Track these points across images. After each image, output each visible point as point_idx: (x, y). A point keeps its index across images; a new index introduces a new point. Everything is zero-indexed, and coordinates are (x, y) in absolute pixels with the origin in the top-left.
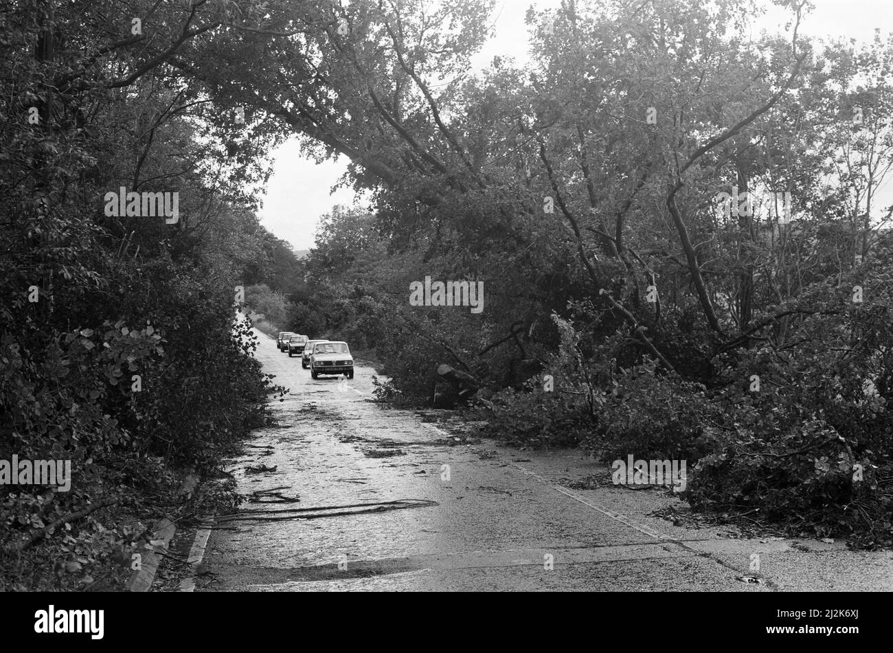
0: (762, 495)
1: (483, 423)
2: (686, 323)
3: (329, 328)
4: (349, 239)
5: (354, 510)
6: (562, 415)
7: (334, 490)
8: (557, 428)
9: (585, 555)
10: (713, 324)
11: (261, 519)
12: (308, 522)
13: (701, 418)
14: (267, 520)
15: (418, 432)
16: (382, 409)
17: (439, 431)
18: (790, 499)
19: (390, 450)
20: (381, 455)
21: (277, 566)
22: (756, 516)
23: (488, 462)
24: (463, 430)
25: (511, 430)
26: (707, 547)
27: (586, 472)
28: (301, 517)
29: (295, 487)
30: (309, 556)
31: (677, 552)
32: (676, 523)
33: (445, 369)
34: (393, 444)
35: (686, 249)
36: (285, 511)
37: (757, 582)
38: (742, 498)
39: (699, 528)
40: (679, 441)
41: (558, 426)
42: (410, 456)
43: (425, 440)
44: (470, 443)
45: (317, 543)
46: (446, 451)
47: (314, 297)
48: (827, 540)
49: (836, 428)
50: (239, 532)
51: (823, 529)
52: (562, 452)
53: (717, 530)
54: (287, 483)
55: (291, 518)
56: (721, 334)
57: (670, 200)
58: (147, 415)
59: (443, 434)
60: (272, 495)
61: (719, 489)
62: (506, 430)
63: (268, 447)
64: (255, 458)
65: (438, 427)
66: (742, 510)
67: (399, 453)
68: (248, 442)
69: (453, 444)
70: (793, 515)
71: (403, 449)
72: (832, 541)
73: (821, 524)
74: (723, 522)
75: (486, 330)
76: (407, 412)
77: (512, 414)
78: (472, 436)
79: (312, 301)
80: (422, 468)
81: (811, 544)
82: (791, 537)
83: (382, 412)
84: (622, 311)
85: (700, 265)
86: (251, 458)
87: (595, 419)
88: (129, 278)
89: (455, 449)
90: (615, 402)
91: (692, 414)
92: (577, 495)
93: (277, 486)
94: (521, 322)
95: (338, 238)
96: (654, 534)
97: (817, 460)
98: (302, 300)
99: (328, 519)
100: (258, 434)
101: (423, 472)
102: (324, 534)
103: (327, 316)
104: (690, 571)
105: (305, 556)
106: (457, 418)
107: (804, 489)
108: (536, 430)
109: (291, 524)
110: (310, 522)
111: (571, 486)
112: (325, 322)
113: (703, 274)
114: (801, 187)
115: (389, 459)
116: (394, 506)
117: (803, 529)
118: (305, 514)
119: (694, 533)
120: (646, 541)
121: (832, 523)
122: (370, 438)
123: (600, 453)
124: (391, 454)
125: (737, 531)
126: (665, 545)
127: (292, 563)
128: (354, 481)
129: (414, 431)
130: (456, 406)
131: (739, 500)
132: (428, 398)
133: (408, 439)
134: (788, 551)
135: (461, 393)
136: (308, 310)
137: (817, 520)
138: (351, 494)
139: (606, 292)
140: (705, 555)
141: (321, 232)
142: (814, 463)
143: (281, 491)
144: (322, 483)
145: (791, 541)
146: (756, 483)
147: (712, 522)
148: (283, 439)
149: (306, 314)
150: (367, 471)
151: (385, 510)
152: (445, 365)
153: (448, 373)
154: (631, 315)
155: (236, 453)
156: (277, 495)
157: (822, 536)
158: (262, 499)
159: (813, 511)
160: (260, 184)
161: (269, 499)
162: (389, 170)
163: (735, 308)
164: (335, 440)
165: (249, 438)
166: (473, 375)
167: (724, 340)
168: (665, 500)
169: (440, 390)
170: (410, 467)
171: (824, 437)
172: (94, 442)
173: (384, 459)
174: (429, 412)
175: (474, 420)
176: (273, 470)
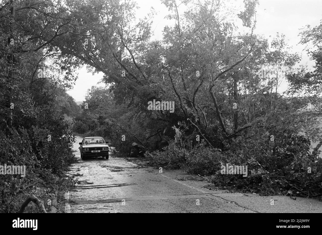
0: (236, 181)
1: (148, 162)
2: (215, 130)
3: (90, 130)
4: (97, 98)
5: (111, 186)
6: (174, 159)
7: (103, 181)
8: (173, 163)
9: (184, 197)
10: (224, 130)
11: (83, 188)
12: (98, 189)
13: (219, 160)
14: (85, 188)
15: (127, 164)
16: (113, 157)
17: (134, 164)
18: (244, 182)
19: (119, 170)
20: (116, 171)
21: (92, 200)
22: (234, 187)
23: (151, 173)
24: (141, 164)
25: (158, 163)
26: (219, 195)
27: (182, 176)
28: (95, 188)
29: (91, 180)
30: (101, 197)
31: (210, 196)
32: (210, 189)
33: (134, 144)
34: (119, 168)
35: (216, 105)
36: (90, 186)
37: (232, 203)
38: (230, 182)
39: (217, 190)
40: (212, 167)
41: (173, 162)
42: (125, 171)
43: (130, 167)
44: (145, 168)
45: (103, 194)
46: (137, 170)
47: (84, 118)
48: (254, 193)
49: (258, 161)
50: (77, 192)
51: (253, 190)
52: (175, 170)
53: (223, 191)
54: (88, 179)
55: (92, 188)
56: (227, 133)
57: (211, 89)
58: (44, 157)
59: (135, 165)
60: (84, 182)
61: (223, 180)
62: (157, 163)
63: (78, 169)
64: (75, 172)
65: (133, 163)
66: (230, 186)
67: (122, 171)
68: (70, 167)
69: (139, 168)
70: (245, 187)
71: (123, 169)
72: (255, 194)
73: (253, 189)
74: (224, 189)
75: (148, 131)
76: (122, 158)
77: (158, 158)
78: (145, 166)
79: (84, 120)
80: (130, 175)
81: (249, 194)
82: (244, 193)
83: (113, 158)
84: (195, 125)
85: (220, 111)
86: (73, 172)
87: (185, 160)
88: (38, 113)
89: (140, 169)
90: (192, 155)
91: (216, 158)
92: (180, 182)
93: (85, 180)
94: (161, 129)
95: (93, 98)
96: (204, 192)
97: (252, 171)
98: (80, 120)
99: (104, 188)
100: (73, 165)
101: (131, 176)
102: (104, 192)
103: (89, 125)
104: (214, 200)
105: (100, 197)
106: (139, 160)
107: (248, 179)
108: (166, 164)
109: (93, 190)
110: (99, 189)
111: (178, 180)
112: (88, 128)
113: (221, 114)
114: (255, 85)
115: (119, 172)
116: (124, 185)
117: (247, 190)
118: (96, 187)
119: (216, 192)
120: (201, 193)
121: (256, 189)
122: (111, 166)
123: (187, 170)
124: (119, 171)
125: (228, 191)
126: (207, 195)
127: (96, 199)
128: (109, 178)
129: (125, 164)
130: (138, 156)
131: (229, 183)
132: (128, 154)
133: (124, 167)
134: (242, 196)
135: (140, 152)
136: (82, 123)
137: (251, 188)
138: (110, 182)
139: (189, 119)
140: (218, 197)
141: (87, 95)
142: (251, 171)
143: (87, 181)
144: (99, 179)
145: (243, 194)
146: (234, 178)
147: (221, 189)
148: (82, 167)
149: (81, 125)
150: (113, 176)
151: (121, 186)
152: (135, 143)
153: (136, 145)
154: (197, 127)
155: (68, 170)
156: (86, 182)
157: (253, 192)
158: (81, 183)
159: (250, 185)
160: (73, 81)
161: (83, 183)
162: (117, 77)
163: (232, 125)
164: (100, 167)
165: (71, 166)
166: (144, 146)
167: (228, 135)
168: (207, 184)
169: (133, 151)
170: (126, 175)
171: (254, 164)
172: (29, 165)
173: (117, 172)
174: (129, 158)
175: (145, 161)
176: (82, 175)
